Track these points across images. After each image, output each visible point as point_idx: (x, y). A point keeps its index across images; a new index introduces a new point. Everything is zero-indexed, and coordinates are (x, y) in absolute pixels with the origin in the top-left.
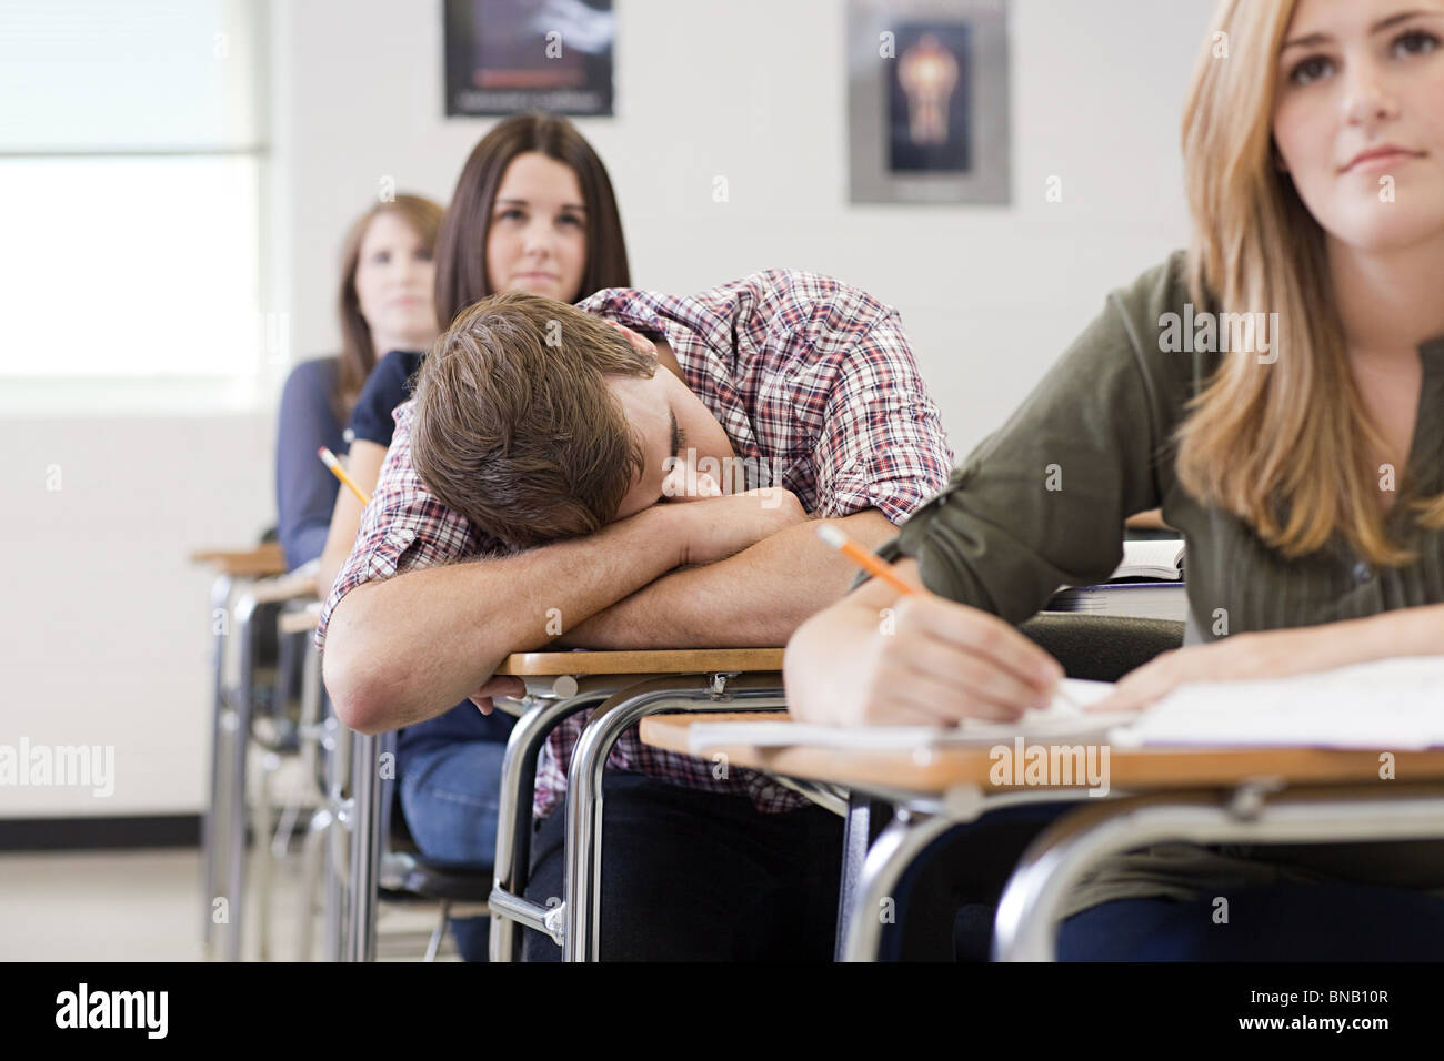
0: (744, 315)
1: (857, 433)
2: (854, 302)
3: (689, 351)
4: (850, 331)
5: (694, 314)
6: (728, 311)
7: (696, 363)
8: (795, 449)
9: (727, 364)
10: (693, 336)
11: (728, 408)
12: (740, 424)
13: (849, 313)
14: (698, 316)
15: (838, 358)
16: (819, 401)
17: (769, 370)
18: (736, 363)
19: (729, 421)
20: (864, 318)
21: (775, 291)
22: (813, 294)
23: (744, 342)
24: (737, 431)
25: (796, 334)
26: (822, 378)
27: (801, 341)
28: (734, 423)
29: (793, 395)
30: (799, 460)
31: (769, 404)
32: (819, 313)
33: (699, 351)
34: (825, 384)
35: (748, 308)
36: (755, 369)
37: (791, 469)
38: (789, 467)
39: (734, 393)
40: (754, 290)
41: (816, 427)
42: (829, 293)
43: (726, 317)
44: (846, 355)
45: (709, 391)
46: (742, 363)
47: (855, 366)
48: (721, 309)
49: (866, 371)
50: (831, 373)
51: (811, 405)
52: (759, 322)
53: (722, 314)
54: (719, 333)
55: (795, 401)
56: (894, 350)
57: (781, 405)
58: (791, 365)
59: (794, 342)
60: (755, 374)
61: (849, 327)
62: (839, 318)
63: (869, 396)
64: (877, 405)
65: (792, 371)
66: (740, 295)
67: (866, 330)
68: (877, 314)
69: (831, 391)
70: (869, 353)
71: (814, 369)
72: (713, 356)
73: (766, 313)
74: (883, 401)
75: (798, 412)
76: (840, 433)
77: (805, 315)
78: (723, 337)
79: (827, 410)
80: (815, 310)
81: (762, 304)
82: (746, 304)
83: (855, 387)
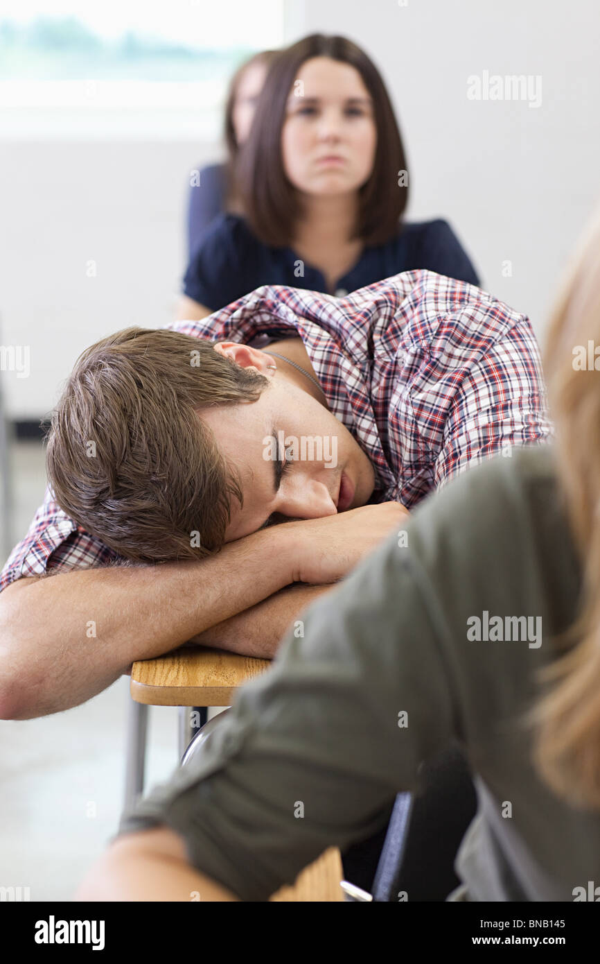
0: (381, 323)
1: (469, 457)
2: (480, 317)
3: (325, 359)
4: (474, 347)
5: (334, 320)
6: (364, 320)
7: (331, 370)
8: (418, 461)
9: (362, 371)
10: (329, 344)
11: (359, 416)
12: (368, 432)
13: (474, 327)
14: (337, 323)
15: (458, 377)
16: (438, 419)
17: (399, 381)
18: (372, 368)
19: (359, 427)
20: (488, 332)
21: (411, 300)
22: (442, 306)
23: (380, 350)
24: (366, 438)
25: (422, 349)
26: (443, 396)
27: (427, 357)
28: (363, 429)
29: (416, 411)
30: (423, 470)
31: (397, 416)
32: (445, 330)
33: (334, 358)
34: (445, 403)
35: (385, 315)
36: (386, 378)
37: (414, 479)
38: (412, 477)
39: (364, 401)
40: (393, 297)
41: (436, 443)
42: (457, 306)
43: (362, 326)
44: (467, 374)
45: (342, 396)
46: (377, 369)
47: (474, 386)
48: (359, 317)
49: (483, 392)
50: (450, 392)
51: (432, 423)
52: (394, 331)
53: (358, 322)
54: (354, 341)
55: (418, 417)
56: (514, 366)
57: (406, 419)
58: (416, 380)
59: (421, 357)
60: (387, 383)
61: (472, 342)
62: (464, 333)
63: (484, 420)
64: (490, 429)
65: (416, 388)
66: (377, 303)
67: (489, 346)
68: (502, 328)
69: (450, 410)
70: (489, 372)
71: (436, 387)
72: (347, 364)
73: (402, 322)
74: (496, 425)
75: (420, 428)
76: (455, 456)
77: (432, 331)
78: (358, 345)
79: (446, 428)
80: (441, 326)
81: (399, 312)
82: (384, 311)
83: (472, 408)
